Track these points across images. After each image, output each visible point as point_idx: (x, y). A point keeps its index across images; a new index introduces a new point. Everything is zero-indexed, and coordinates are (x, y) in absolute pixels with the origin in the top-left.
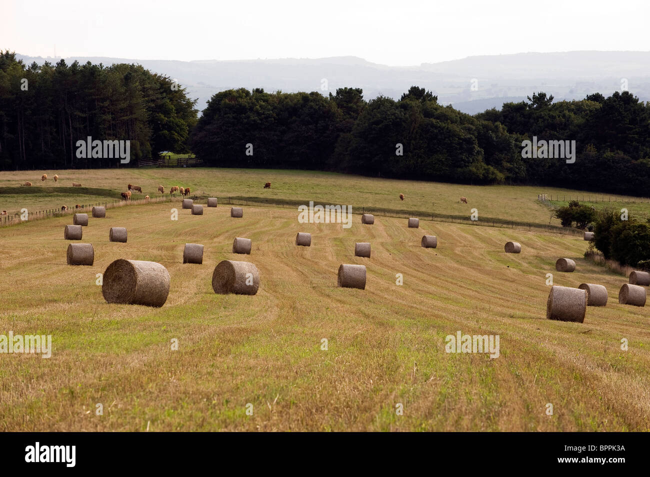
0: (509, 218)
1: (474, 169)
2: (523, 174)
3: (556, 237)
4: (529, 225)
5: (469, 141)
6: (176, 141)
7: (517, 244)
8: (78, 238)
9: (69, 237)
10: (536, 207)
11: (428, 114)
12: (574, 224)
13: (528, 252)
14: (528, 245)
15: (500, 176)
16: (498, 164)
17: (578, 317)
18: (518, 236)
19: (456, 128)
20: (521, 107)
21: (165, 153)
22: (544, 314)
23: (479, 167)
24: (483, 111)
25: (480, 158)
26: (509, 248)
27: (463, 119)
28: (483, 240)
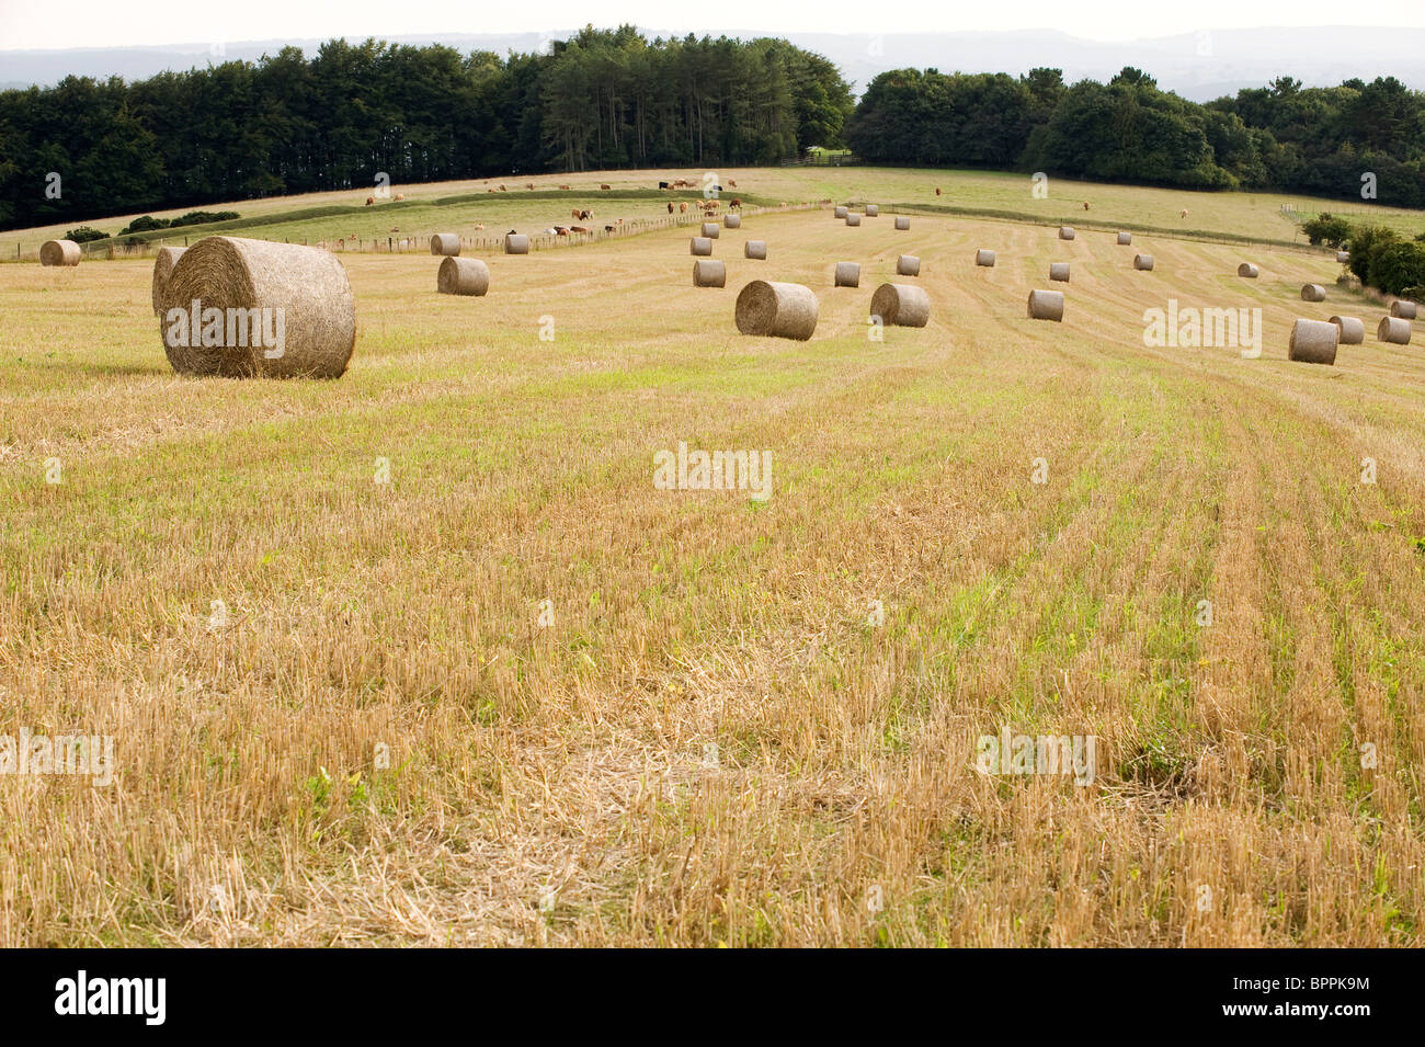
0: (1244, 234)
1: (1201, 172)
2: (1263, 178)
3: (1302, 258)
4: (1270, 243)
5: (1195, 137)
6: (827, 134)
7: (1253, 267)
8: (706, 253)
9: (696, 252)
10: (1279, 220)
11: (1144, 101)
12: (1325, 241)
13: (1266, 276)
14: (1266, 267)
15: (1234, 180)
16: (1231, 165)
17: (1326, 358)
18: (1255, 257)
19: (1180, 120)
20: (1260, 95)
21: (814, 149)
22: (1285, 354)
23: (1207, 168)
24: (1213, 99)
25: (1209, 157)
26: (1244, 271)
27: (1189, 108)
28: (1211, 260)
